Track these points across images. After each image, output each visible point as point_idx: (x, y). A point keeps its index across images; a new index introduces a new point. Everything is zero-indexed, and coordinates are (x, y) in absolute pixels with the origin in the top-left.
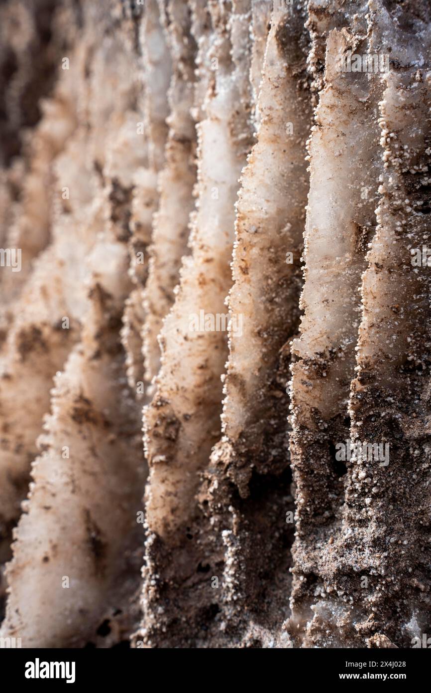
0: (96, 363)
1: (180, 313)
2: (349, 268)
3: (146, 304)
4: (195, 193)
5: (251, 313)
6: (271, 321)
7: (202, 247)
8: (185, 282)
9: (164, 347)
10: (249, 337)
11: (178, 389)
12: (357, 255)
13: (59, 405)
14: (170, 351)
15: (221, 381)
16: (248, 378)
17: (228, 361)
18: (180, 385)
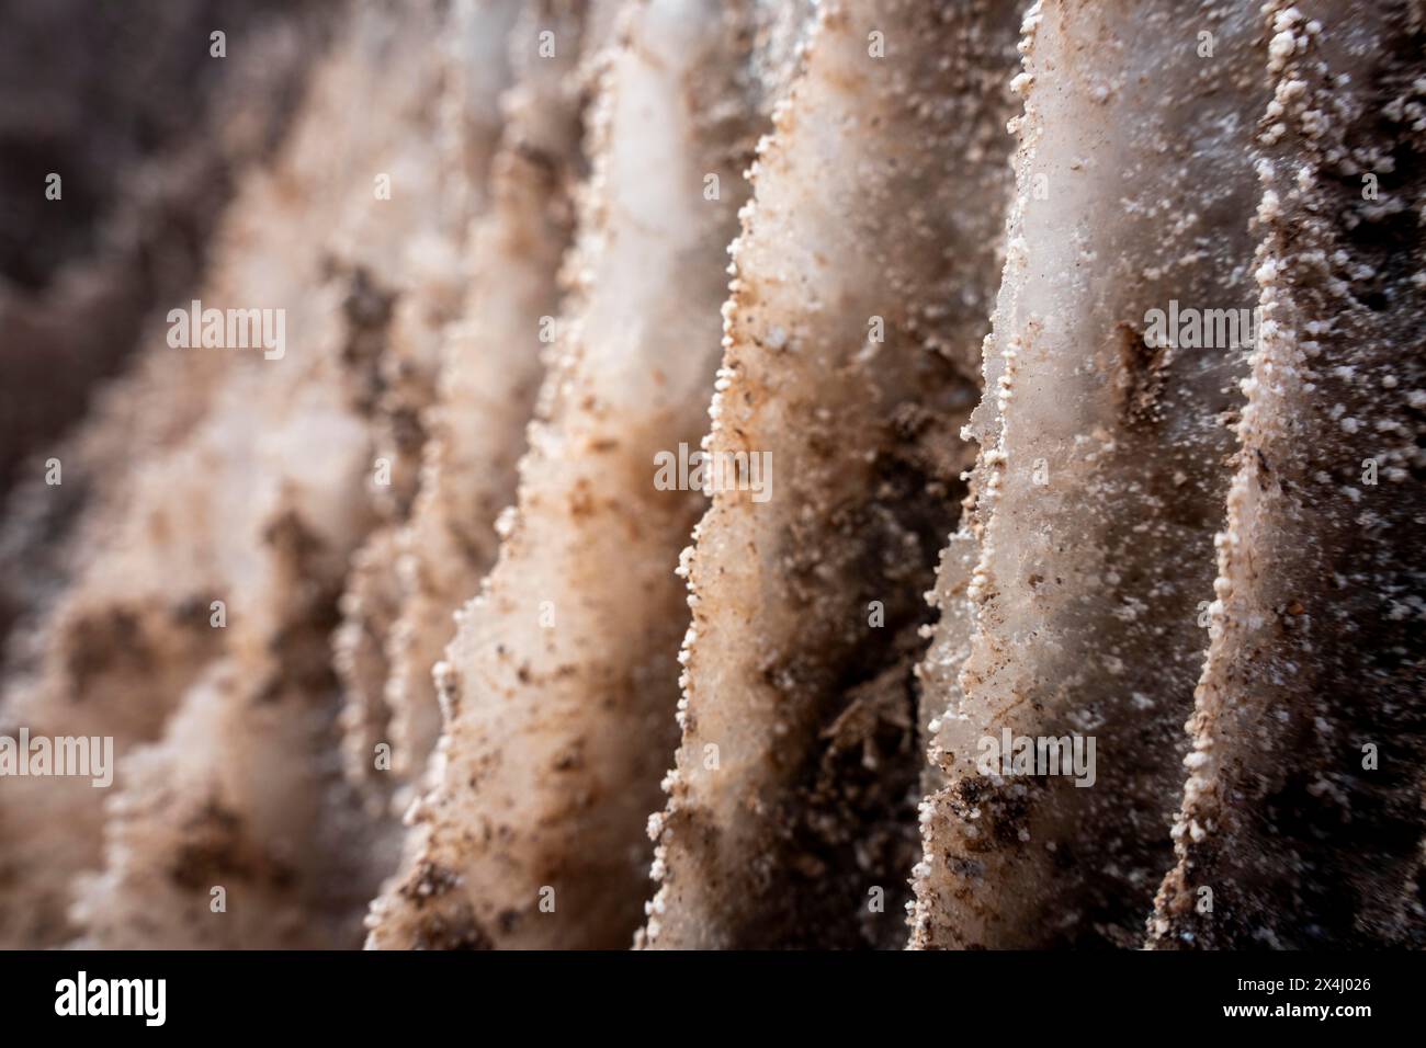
0: (268, 715)
1: (511, 597)
2: (1104, 473)
3: (407, 567)
4: (567, 276)
5: (752, 609)
6: (803, 638)
7: (589, 404)
8: (534, 502)
9: (455, 703)
10: (739, 688)
11: (488, 835)
12: (1130, 436)
13: (132, 841)
14: (471, 717)
15: (649, 839)
16: (725, 819)
17: (674, 767)
18: (497, 822)
